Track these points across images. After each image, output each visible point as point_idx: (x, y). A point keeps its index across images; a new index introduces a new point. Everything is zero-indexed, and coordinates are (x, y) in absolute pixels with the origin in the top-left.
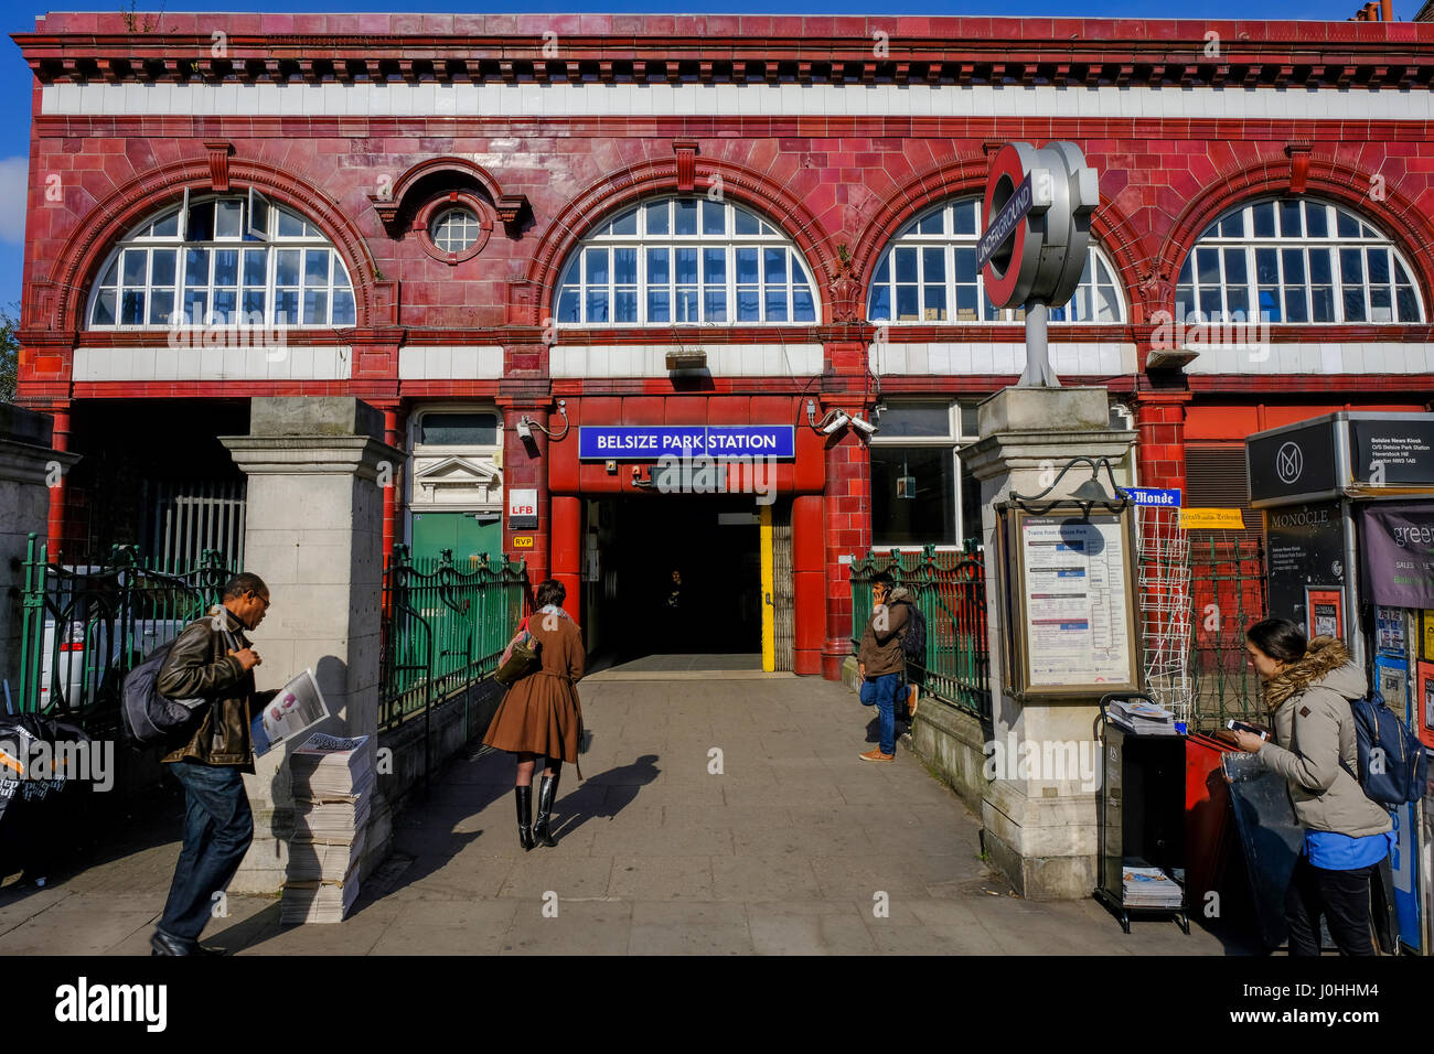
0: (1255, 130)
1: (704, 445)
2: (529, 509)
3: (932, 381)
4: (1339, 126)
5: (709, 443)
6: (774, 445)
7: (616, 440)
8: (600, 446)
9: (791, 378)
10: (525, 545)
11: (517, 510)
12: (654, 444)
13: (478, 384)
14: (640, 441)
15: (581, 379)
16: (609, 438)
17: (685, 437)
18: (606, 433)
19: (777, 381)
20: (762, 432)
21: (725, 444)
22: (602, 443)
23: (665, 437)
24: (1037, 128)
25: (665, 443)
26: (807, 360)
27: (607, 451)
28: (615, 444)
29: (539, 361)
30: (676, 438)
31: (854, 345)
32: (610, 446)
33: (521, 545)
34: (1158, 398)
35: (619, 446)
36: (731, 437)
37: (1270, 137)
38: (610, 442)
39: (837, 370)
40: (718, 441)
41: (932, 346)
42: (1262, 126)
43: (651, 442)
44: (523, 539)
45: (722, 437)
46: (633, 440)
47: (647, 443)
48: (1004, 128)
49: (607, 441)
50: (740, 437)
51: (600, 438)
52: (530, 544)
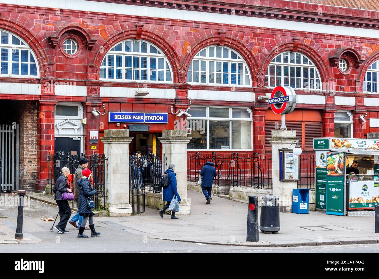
0: (286, 33)
1: (144, 119)
2: (96, 137)
3: (204, 102)
4: (306, 33)
5: (145, 118)
6: (162, 119)
7: (120, 116)
8: (115, 118)
9: (167, 99)
10: (94, 148)
11: (92, 137)
12: (130, 118)
13: (80, 98)
14: (126, 117)
15: (109, 97)
16: (118, 116)
17: (139, 116)
18: (117, 114)
19: (164, 100)
20: (160, 115)
21: (150, 118)
22: (116, 117)
23: (133, 116)
24: (233, 28)
25: (133, 118)
26: (171, 94)
27: (117, 120)
28: (120, 118)
29: (98, 91)
30: (136, 116)
31: (184, 90)
32: (118, 119)
33: (93, 148)
34: (260, 109)
35: (121, 119)
36: (151, 117)
37: (289, 35)
38: (118, 117)
39: (180, 97)
40: (148, 117)
41: (204, 91)
42: (288, 32)
43: (130, 117)
44: (93, 146)
45: (149, 117)
46: (124, 117)
47: (128, 118)
48: (225, 27)
49: (117, 117)
50: (154, 117)
51: (115, 116)
52: (95, 148)
